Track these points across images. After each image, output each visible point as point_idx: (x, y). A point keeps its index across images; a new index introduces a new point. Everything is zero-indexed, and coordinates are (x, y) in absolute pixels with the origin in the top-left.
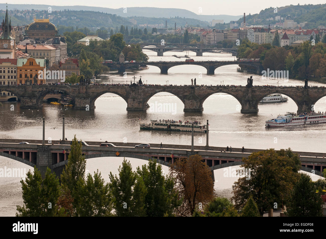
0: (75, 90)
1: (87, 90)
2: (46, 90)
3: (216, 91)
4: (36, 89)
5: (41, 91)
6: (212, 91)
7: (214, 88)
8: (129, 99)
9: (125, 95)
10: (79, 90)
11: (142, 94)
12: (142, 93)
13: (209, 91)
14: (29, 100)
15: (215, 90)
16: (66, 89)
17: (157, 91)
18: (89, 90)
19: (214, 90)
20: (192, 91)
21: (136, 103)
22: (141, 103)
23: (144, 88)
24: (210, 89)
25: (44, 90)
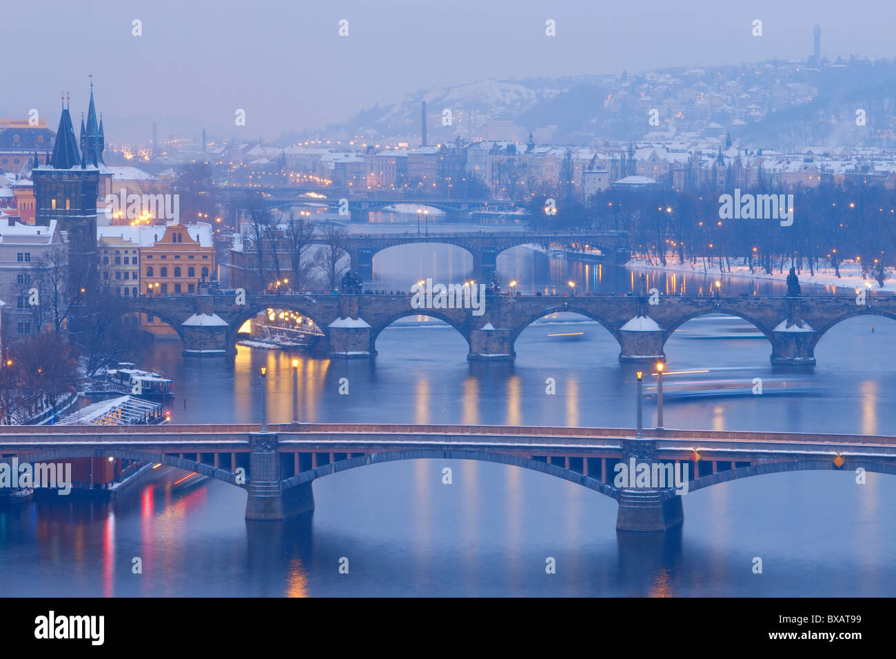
0: (328, 308)
1: (360, 308)
2: (252, 309)
3: (704, 309)
4: (224, 306)
5: (238, 310)
6: (694, 310)
7: (701, 301)
8: (475, 331)
9: (462, 321)
10: (339, 307)
11: (510, 318)
12: (509, 314)
13: (686, 309)
14: (209, 337)
15: (702, 307)
16: (305, 305)
17: (548, 309)
18: (366, 307)
19: (698, 307)
20: (642, 310)
21: (495, 342)
22: (506, 343)
23: (514, 303)
24: (689, 302)
25: (245, 310)
